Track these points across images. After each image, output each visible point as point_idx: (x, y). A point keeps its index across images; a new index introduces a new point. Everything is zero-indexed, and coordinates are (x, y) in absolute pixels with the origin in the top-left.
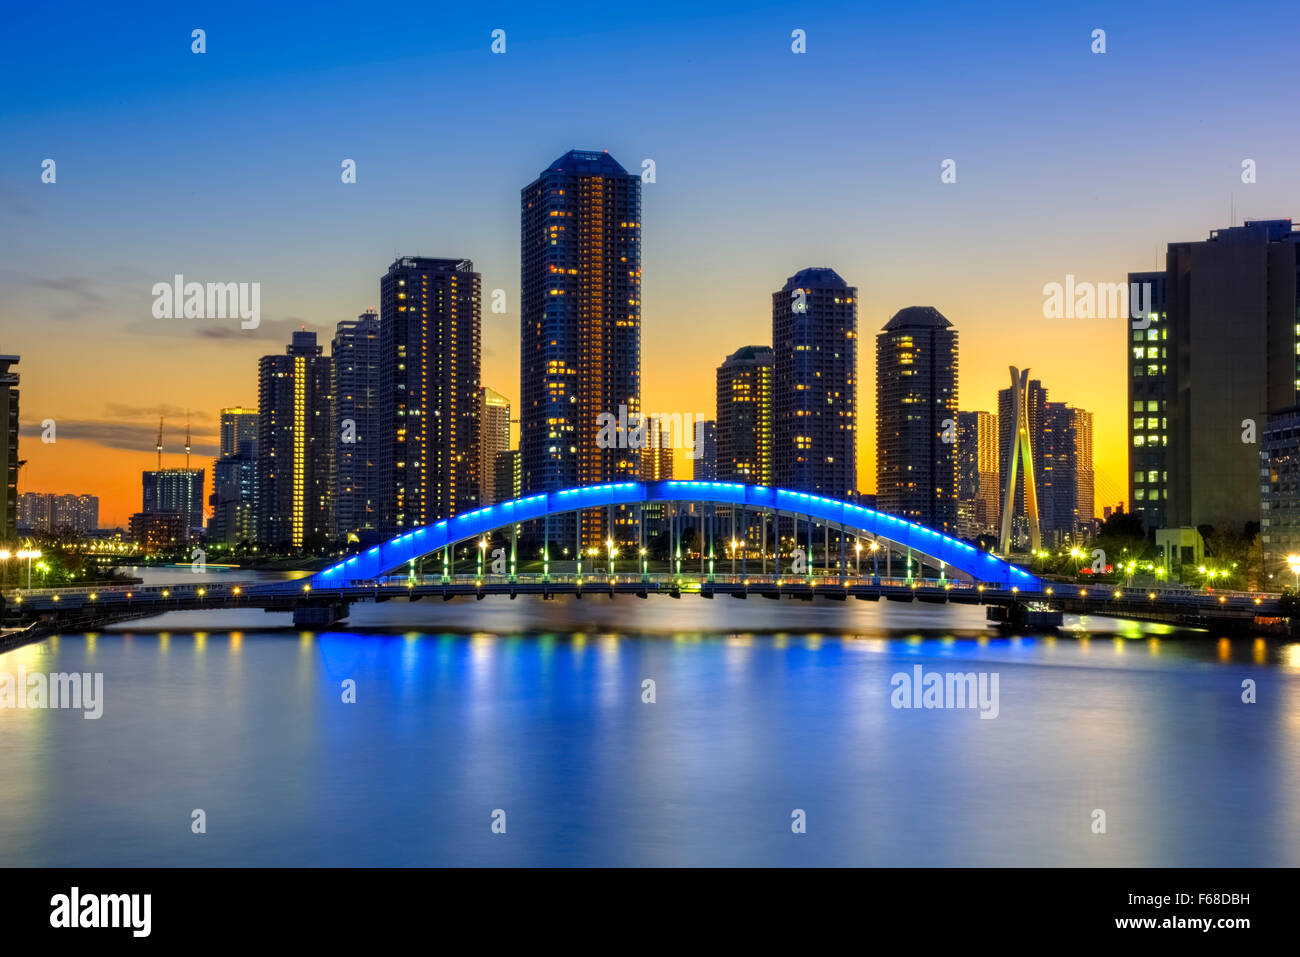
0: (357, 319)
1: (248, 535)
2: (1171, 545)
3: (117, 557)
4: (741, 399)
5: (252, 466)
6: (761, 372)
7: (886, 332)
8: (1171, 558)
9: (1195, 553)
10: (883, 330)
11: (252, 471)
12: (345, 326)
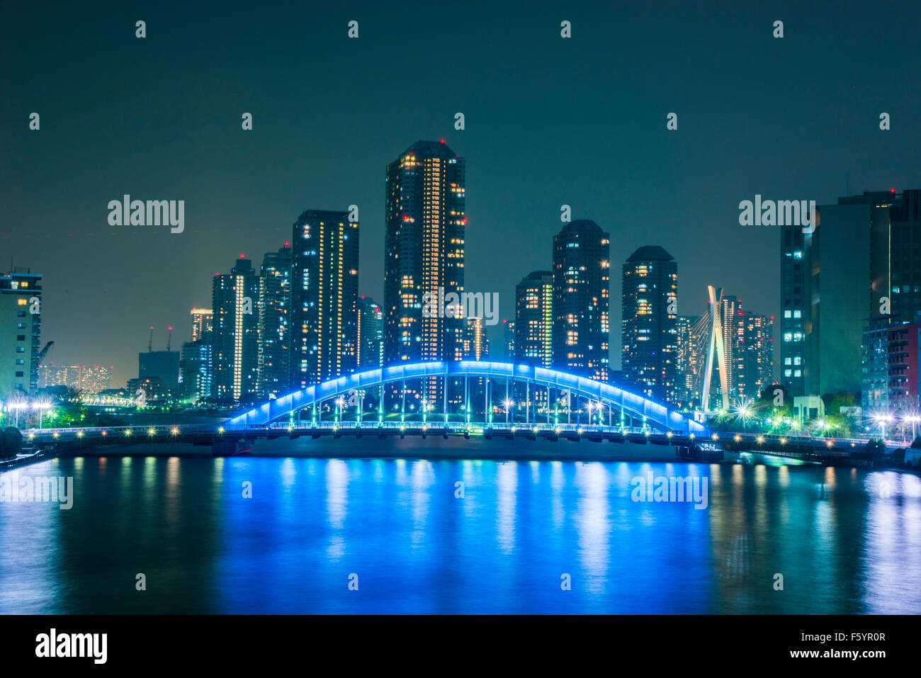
0: (277, 251)
1: (204, 393)
2: (803, 406)
3: (118, 407)
4: (531, 306)
5: (208, 348)
6: (545, 288)
7: (628, 263)
8: (803, 415)
9: (819, 412)
10: (627, 261)
11: (208, 351)
12: (270, 256)
